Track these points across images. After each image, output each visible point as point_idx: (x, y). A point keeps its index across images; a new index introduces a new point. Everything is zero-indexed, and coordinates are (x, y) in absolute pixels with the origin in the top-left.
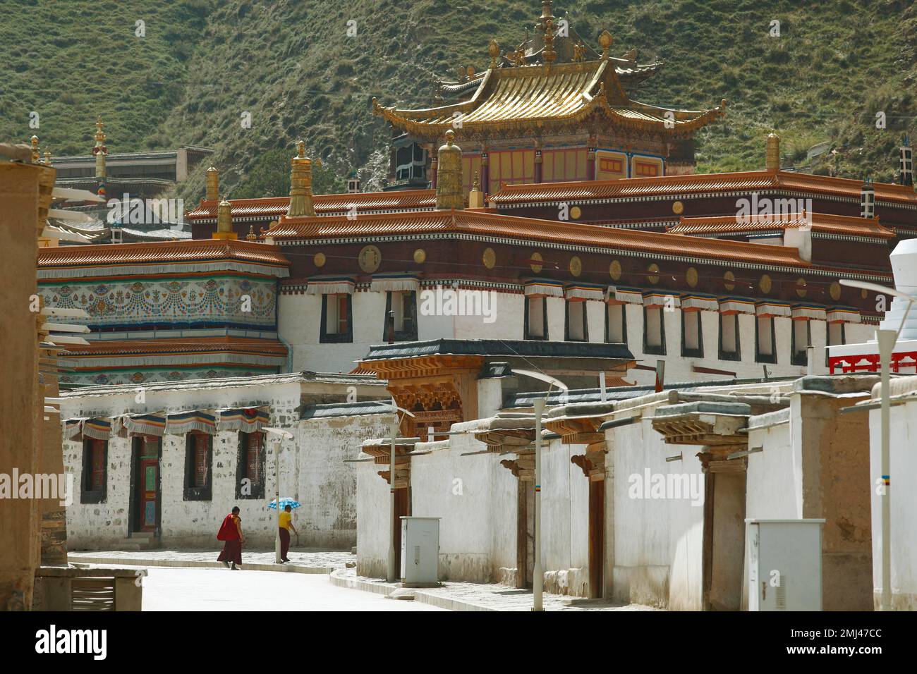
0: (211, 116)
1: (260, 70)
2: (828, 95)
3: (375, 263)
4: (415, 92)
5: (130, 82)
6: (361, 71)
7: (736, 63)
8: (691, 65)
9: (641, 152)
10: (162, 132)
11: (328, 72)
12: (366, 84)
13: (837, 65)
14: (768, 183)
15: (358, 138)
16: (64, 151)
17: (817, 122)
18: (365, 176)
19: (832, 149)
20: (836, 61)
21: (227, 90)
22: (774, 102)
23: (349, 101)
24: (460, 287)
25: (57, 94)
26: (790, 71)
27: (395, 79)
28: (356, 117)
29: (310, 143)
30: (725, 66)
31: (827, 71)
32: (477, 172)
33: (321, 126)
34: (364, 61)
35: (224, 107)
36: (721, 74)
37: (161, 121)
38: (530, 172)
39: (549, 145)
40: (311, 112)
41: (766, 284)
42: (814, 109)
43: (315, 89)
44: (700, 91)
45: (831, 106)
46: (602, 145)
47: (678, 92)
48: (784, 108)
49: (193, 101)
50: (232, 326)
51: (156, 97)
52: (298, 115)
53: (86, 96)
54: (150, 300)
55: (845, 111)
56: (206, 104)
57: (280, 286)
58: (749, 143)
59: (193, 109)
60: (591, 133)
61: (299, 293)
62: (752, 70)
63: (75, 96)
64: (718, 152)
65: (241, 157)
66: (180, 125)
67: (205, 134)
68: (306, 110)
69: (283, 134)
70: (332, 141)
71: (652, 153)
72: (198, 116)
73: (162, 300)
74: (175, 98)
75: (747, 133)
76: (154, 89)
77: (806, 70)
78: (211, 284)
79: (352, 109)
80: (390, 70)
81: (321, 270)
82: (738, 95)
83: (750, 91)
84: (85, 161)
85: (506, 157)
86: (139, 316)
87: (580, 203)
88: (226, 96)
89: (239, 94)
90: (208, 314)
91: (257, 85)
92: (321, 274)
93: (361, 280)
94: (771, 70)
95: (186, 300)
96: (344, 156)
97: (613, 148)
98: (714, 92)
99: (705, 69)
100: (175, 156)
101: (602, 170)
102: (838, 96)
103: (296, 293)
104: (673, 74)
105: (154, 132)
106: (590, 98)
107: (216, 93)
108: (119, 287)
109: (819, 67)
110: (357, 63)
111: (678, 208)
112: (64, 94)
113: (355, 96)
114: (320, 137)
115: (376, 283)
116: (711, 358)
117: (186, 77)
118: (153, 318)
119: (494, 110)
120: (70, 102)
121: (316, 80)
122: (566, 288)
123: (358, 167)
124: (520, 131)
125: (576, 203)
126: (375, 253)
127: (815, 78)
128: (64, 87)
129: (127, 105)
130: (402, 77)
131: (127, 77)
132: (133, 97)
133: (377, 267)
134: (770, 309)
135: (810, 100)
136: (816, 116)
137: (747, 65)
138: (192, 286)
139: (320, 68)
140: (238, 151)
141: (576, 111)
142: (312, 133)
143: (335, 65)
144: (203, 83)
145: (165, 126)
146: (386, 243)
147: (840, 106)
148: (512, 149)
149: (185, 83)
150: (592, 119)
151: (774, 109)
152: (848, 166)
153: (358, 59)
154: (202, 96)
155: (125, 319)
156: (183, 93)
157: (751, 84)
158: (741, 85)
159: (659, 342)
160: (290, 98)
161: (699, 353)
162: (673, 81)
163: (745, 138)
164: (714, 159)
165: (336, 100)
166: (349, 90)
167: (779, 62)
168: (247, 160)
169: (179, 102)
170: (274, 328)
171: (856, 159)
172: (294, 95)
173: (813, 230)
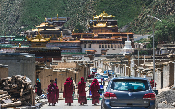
0: (69, 12)
1: (74, 6)
4: (92, 14)
9: (110, 29)
12: (86, 13)
15: (86, 19)
24: (94, 44)
27: (89, 12)
28: (85, 16)
32: (96, 31)
33: (82, 17)
37: (63, 12)
38: (101, 31)
39: (102, 29)
41: (119, 42)
50: (77, 47)
53: (54, 9)
57: (81, 44)
66: (65, 13)
76: (62, 8)
87: (105, 34)
90: (75, 46)
91: (74, 8)
93: (87, 43)
96: (84, 21)
100: (65, 18)
110: (86, 10)
114: (82, 19)
116: (114, 48)
117: (65, 6)
121: (81, 12)
122: (102, 44)
123: (86, 22)
131: (59, 6)
132: (59, 9)
134: (119, 44)
138: (74, 44)
139: (82, 10)
169: (65, 9)
170: (80, 47)
172: (79, 14)
173: (122, 38)
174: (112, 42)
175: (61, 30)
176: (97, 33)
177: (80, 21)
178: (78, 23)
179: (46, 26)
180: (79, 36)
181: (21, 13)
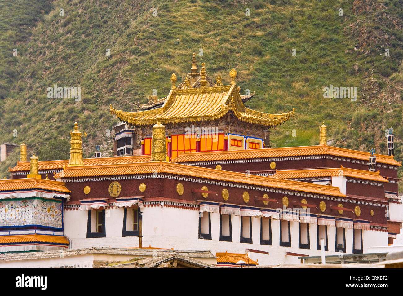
3: (118, 192)
9: (251, 136)
14: (321, 152)
19: (336, 142)
24: (164, 205)
28: (93, 125)
34: (97, 97)
40: (70, 123)
43: (71, 111)
46: (232, 132)
49: (8, 121)
52: (64, 124)
56: (15, 122)
59: (8, 125)
60: (226, 124)
61: (75, 209)
65: (35, 146)
67: (14, 138)
68: (67, 122)
69: (56, 134)
71: (257, 137)
72: (11, 128)
79: (91, 122)
80: (111, 101)
81: (87, 196)
87: (221, 163)
88: (25, 118)
89: (32, 117)
91: (41, 112)
92: (87, 198)
97: (237, 134)
101: (232, 145)
103: (74, 209)
106: (225, 105)
110: (94, 97)
111: (273, 165)
116: (296, 248)
119: (175, 112)
124: (188, 123)
125: (219, 163)
126: (118, 186)
133: (119, 194)
141: (218, 112)
146: (124, 180)
150: (227, 117)
153: (93, 96)
159: (268, 238)
160: (59, 116)
168: (38, 148)
173: (347, 177)
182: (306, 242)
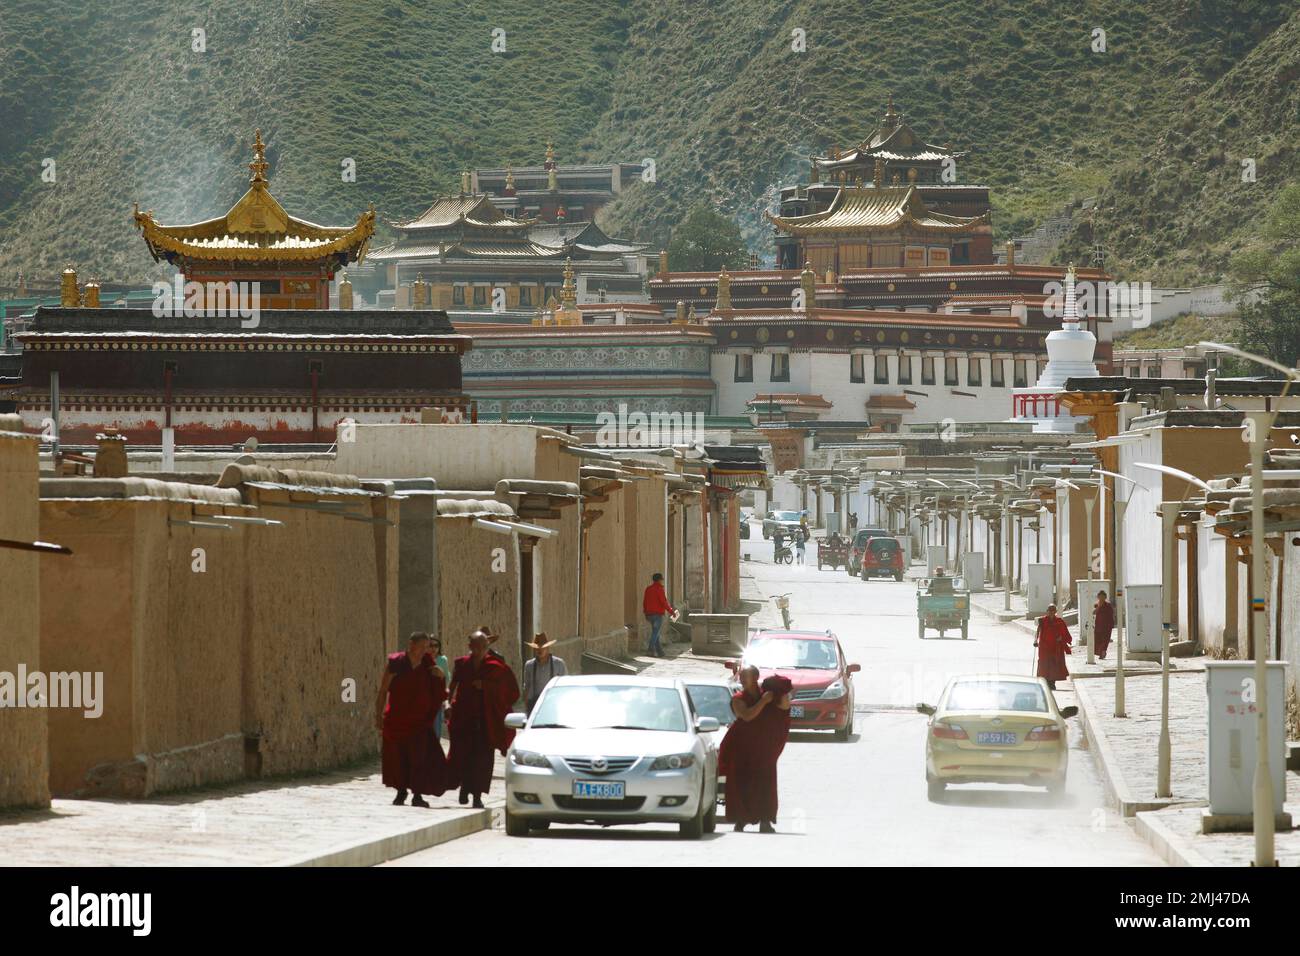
0: (636, 124)
1: (677, 85)
2: (1117, 140)
3: (766, 337)
4: (801, 138)
5: (566, 90)
6: (760, 118)
7: (1048, 113)
8: (1014, 115)
9: (935, 245)
10: (594, 136)
11: (734, 116)
12: (763, 129)
13: (1126, 115)
14: (1007, 273)
15: (757, 174)
16: (514, 154)
17: (1108, 163)
18: (763, 204)
20: (1125, 112)
21: (648, 101)
22: (1076, 146)
23: (750, 142)
25: (507, 102)
26: (1090, 119)
27: (785, 126)
28: (756, 156)
29: (721, 175)
30: (1039, 115)
31: (1118, 120)
32: (832, 260)
33: (729, 162)
34: (762, 109)
35: (646, 117)
36: (1036, 122)
37: (593, 126)
38: (865, 259)
39: (876, 242)
40: (721, 150)
41: (998, 340)
42: (1105, 152)
43: (723, 132)
44: (1020, 136)
45: (1119, 149)
46: (909, 242)
47: (1003, 137)
48: (1084, 151)
49: (620, 109)
50: (684, 373)
51: (588, 104)
52: (711, 152)
53: (530, 103)
54: (639, 357)
55: (1129, 153)
56: (631, 112)
57: (711, 349)
58: (1055, 179)
59: (619, 116)
60: (903, 235)
61: (723, 353)
62: (1061, 119)
63: (521, 104)
64: (1032, 186)
66: (609, 131)
67: (631, 140)
68: (717, 148)
69: (700, 167)
70: (737, 175)
71: (942, 245)
72: (624, 122)
73: (645, 357)
74: (604, 106)
75: (1053, 171)
76: (586, 96)
77: (1103, 119)
78: (673, 349)
79: (752, 150)
80: (782, 119)
82: (1050, 139)
83: (1058, 136)
84: (538, 173)
85: (849, 248)
86: (632, 366)
87: (894, 281)
88: (648, 107)
89: (658, 105)
90: (671, 366)
91: (673, 99)
92: (735, 343)
93: (758, 347)
94: (1076, 119)
95: (659, 358)
96: (747, 187)
97: (916, 244)
98: (1031, 137)
99: (1025, 118)
100: (611, 171)
101: (909, 258)
102: (1125, 141)
103: (721, 353)
104: (1000, 123)
105: (587, 135)
106: (902, 213)
107: (639, 103)
108: (621, 350)
109: (1112, 116)
110: (756, 110)
111: (953, 286)
112: (511, 102)
113: (754, 138)
114: (728, 171)
115: (766, 349)
116: (963, 386)
117: (613, 84)
118: (640, 367)
119: (842, 218)
120: (517, 109)
121: (724, 123)
122: (875, 350)
123: (757, 196)
125: (892, 281)
126: (766, 332)
127: (1109, 126)
128: (511, 96)
129: (565, 111)
130: (791, 125)
131: (563, 86)
132: (569, 104)
133: (767, 340)
134: (1000, 355)
135: (1103, 144)
136: (1107, 157)
137: (1057, 114)
138: (662, 350)
139: (728, 113)
140: (665, 180)
141: (892, 221)
142: (722, 168)
143: (739, 112)
144: (627, 92)
145: (596, 130)
146: (772, 326)
147: (1127, 150)
148: (853, 244)
149: (611, 90)
150: (904, 227)
151: (1075, 152)
152: (1102, 221)
153: (757, 107)
154: (627, 104)
155: (624, 368)
156: (610, 100)
157: (1060, 131)
158: (1052, 131)
159: (931, 377)
160: (704, 138)
161: (955, 383)
162: (1000, 128)
163: (1052, 175)
164: (1029, 192)
165: (740, 141)
166: (749, 133)
167: (1082, 113)
168: (672, 187)
169: (608, 108)
170: (708, 373)
171: (1108, 216)
172: (707, 135)
173: (1028, 306)
174: (952, 339)
175: (571, 252)
176: (837, 272)
177: (712, 186)
178: (701, 201)
179: (460, 225)
180: (703, 291)
181: (288, 136)
182: (977, 379)
